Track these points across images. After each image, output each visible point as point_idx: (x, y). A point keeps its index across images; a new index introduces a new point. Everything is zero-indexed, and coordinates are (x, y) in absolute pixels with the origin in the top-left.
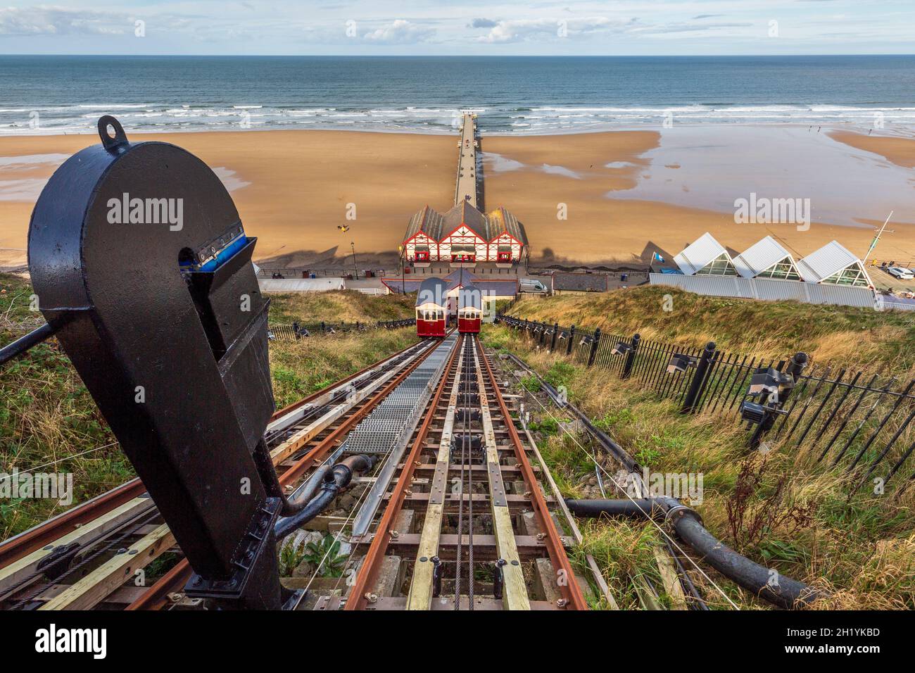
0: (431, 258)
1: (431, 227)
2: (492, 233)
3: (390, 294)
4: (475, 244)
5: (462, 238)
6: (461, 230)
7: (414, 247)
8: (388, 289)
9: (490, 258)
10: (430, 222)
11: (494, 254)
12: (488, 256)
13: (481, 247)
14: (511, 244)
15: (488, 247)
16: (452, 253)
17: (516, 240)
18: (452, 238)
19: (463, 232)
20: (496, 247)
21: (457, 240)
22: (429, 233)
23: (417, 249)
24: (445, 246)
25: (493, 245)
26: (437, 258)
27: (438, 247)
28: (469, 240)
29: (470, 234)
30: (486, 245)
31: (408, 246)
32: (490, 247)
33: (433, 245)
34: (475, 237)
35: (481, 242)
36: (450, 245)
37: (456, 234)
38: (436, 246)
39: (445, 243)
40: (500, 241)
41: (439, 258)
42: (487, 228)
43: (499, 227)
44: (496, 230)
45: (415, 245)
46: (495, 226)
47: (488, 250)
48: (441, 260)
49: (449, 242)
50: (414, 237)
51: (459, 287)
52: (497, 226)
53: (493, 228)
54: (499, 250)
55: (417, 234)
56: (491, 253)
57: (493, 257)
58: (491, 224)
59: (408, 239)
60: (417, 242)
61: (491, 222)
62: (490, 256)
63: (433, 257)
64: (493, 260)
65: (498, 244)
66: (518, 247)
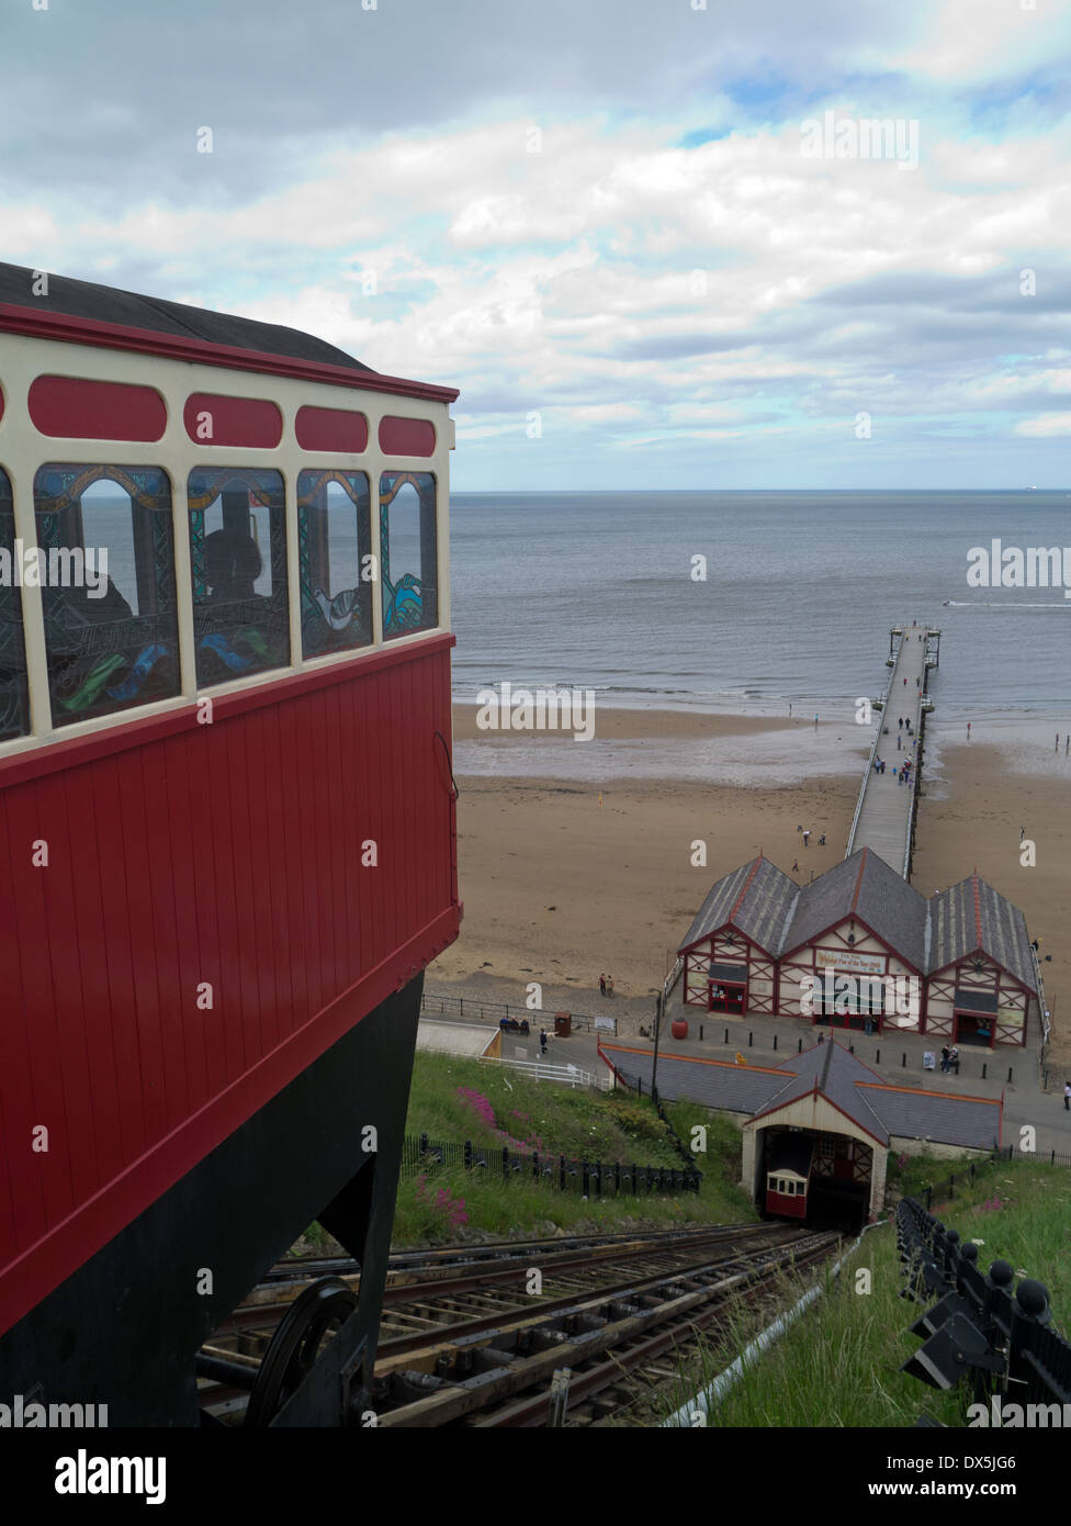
0: (752, 1003)
1: (762, 915)
2: (941, 951)
3: (616, 1090)
5: (847, 956)
6: (845, 932)
7: (707, 964)
8: (612, 1075)
9: (929, 1025)
10: (762, 900)
11: (941, 1010)
14: (998, 989)
15: (924, 990)
17: (1013, 979)
18: (820, 953)
19: (852, 938)
20: (951, 992)
22: (755, 930)
23: (715, 970)
24: (794, 974)
25: (942, 986)
26: (769, 1005)
27: (777, 973)
28: (869, 963)
29: (870, 946)
31: (691, 963)
32: (932, 991)
33: (762, 966)
34: (886, 957)
35: (906, 972)
36: (811, 971)
37: (832, 942)
38: (770, 971)
39: (799, 966)
40: (962, 975)
41: (776, 1006)
42: (928, 935)
43: (964, 936)
44: (953, 942)
45: (712, 961)
46: (953, 930)
47: (924, 1000)
48: (781, 1011)
49: (810, 963)
50: (711, 938)
51: (812, 1096)
52: (959, 932)
53: (947, 937)
54: (960, 998)
55: (720, 931)
56: (934, 1008)
57: (939, 1022)
58: (941, 925)
59: (694, 940)
60: (717, 952)
61: (941, 918)
62: (929, 1017)
63: (761, 1000)
64: (939, 1031)
65: (956, 984)
66: (1022, 1001)
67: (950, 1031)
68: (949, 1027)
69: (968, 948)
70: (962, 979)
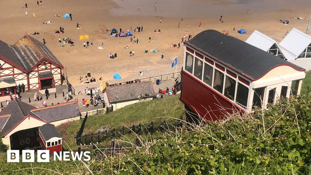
2: (29, 61)
4: (14, 74)
9: (31, 87)
11: (34, 80)
12: (29, 84)
13: (21, 77)
14: (51, 69)
15: (28, 76)
20: (37, 74)
25: (33, 73)
28: (6, 72)
29: (8, 66)
30: (25, 75)
32: (30, 75)
34: (13, 68)
35: (20, 72)
40: (39, 68)
42: (20, 58)
43: (35, 55)
44: (31, 57)
46: (29, 54)
47: (28, 79)
51: (28, 118)
52: (32, 54)
53: (28, 57)
54: (40, 76)
56: (31, 81)
57: (34, 85)
58: (23, 53)
61: (21, 51)
62: (30, 84)
64: (35, 88)
65: (38, 71)
66: (59, 71)
67: (38, 87)
68: (37, 86)
69: (40, 58)
70: (39, 69)
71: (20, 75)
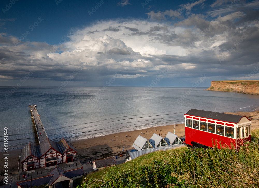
1: (34, 152)
2: (63, 150)
4: (57, 156)
5: (51, 154)
6: (50, 151)
9: (63, 161)
10: (33, 149)
11: (65, 158)
12: (62, 160)
14: (72, 153)
16: (46, 162)
17: (74, 151)
18: (46, 155)
19: (51, 151)
20: (66, 156)
21: (48, 156)
23: (28, 164)
24: (42, 160)
25: (64, 155)
26: (38, 167)
27: (39, 161)
28: (54, 155)
29: (55, 152)
30: (61, 156)
31: (24, 164)
32: (63, 156)
33: (37, 160)
34: (57, 153)
35: (60, 154)
36: (45, 159)
37: (48, 153)
39: (43, 158)
40: (67, 152)
41: (39, 166)
42: (59, 148)
45: (28, 162)
48: (40, 167)
49: (45, 157)
50: (27, 158)
53: (63, 148)
54: (67, 156)
55: (29, 156)
58: (61, 146)
59: (24, 159)
60: (28, 160)
63: (36, 166)
64: (65, 162)
65: (66, 154)
66: (75, 154)
68: (66, 161)
69: (68, 148)
71: (59, 156)
